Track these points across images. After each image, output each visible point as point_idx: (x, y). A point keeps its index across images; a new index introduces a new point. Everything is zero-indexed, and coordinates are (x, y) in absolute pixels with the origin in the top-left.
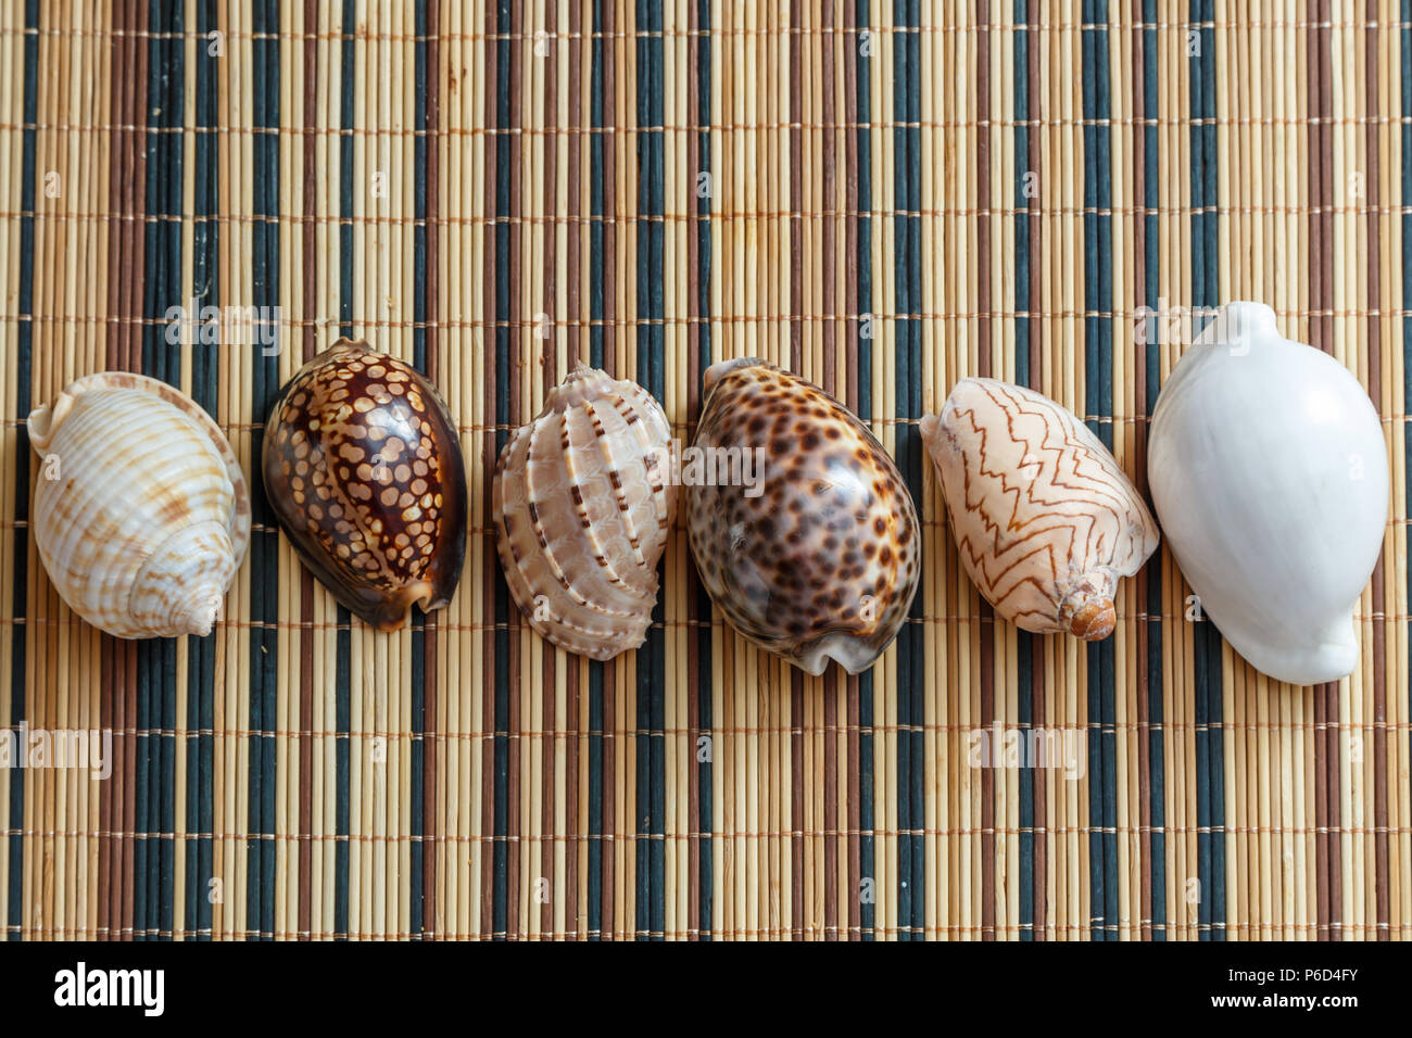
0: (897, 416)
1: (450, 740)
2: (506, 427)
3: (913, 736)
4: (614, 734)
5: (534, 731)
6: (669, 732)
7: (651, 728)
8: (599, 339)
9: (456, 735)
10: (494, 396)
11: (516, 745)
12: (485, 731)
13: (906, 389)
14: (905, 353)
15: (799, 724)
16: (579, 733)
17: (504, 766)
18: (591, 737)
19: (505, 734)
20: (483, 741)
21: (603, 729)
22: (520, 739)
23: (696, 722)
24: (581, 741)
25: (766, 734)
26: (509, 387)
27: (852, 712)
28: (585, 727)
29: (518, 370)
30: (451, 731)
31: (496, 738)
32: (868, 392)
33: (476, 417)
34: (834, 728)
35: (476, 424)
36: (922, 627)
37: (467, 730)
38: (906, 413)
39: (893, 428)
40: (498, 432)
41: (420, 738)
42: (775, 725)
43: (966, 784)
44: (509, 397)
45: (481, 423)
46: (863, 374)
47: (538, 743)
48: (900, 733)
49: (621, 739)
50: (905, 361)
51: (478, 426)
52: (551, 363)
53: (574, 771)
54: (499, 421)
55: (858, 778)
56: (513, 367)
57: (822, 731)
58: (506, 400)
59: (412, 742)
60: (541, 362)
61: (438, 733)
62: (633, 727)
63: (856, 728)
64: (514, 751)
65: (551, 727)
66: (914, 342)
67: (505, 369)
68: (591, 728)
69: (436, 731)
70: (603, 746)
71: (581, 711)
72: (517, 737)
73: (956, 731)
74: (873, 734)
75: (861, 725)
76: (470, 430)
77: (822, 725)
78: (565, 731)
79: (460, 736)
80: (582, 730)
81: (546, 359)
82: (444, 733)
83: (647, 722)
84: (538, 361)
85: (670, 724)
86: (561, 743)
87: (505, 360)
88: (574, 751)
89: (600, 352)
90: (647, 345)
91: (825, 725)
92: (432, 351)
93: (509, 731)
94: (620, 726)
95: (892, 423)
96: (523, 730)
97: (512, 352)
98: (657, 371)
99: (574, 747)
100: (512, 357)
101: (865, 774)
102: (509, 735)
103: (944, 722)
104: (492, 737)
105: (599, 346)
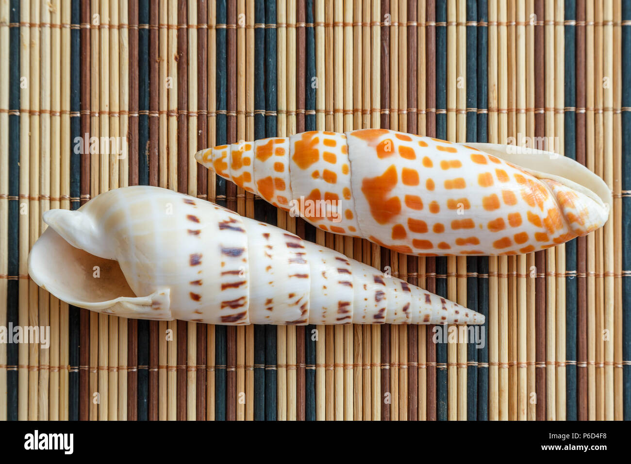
0: (467, 106)
1: (101, 372)
2: (147, 112)
3: (480, 370)
4: (236, 367)
5: (170, 365)
6: (281, 367)
7: (266, 363)
8: (223, 40)
9: (106, 367)
10: (137, 86)
11: (155, 377)
12: (130, 366)
13: (475, 84)
14: (474, 54)
15: (388, 360)
16: (207, 367)
17: (146, 394)
18: (217, 370)
19: (146, 367)
20: (128, 373)
21: (226, 364)
22: (158, 372)
23: (303, 359)
24: (208, 373)
25: (360, 368)
26: (149, 79)
27: (430, 351)
28: (212, 362)
29: (157, 65)
30: (101, 364)
31: (139, 370)
32: (444, 86)
33: (122, 103)
34: (416, 364)
35: (122, 109)
36: (488, 281)
37: (115, 364)
38: (475, 104)
39: (465, 116)
40: (140, 117)
41: (76, 371)
42: (368, 362)
43: (523, 410)
44: (150, 87)
45: (126, 109)
46: (440, 70)
47: (173, 374)
48: (470, 369)
49: (241, 372)
50: (474, 60)
51: (124, 111)
52: (184, 60)
53: (203, 399)
54: (141, 108)
55: (435, 406)
56: (152, 62)
57: (406, 367)
58: (147, 90)
59: (70, 374)
60: (176, 58)
61: (91, 366)
62: (251, 362)
63: (434, 364)
64: (153, 382)
65: (184, 361)
66: (482, 44)
67: (147, 64)
68: (216, 363)
69: (89, 365)
70: (226, 378)
71: (209, 349)
72: (156, 370)
73: (515, 367)
74: (448, 369)
75: (437, 362)
76: (117, 115)
77: (406, 362)
78: (195, 365)
79: (109, 368)
80: (209, 364)
81: (180, 57)
82: (96, 366)
83: (263, 359)
84: (173, 58)
85: (282, 360)
86: (192, 375)
87: (146, 57)
88: (203, 382)
89: (224, 51)
90: (263, 46)
91: (408, 361)
92: (86, 48)
93: (149, 364)
94: (241, 361)
95: (464, 112)
96: (161, 364)
97: (152, 50)
98: (271, 67)
99: (203, 378)
100: (152, 54)
101: (441, 402)
102: (149, 368)
103: (505, 360)
104: (135, 370)
105: (224, 46)
